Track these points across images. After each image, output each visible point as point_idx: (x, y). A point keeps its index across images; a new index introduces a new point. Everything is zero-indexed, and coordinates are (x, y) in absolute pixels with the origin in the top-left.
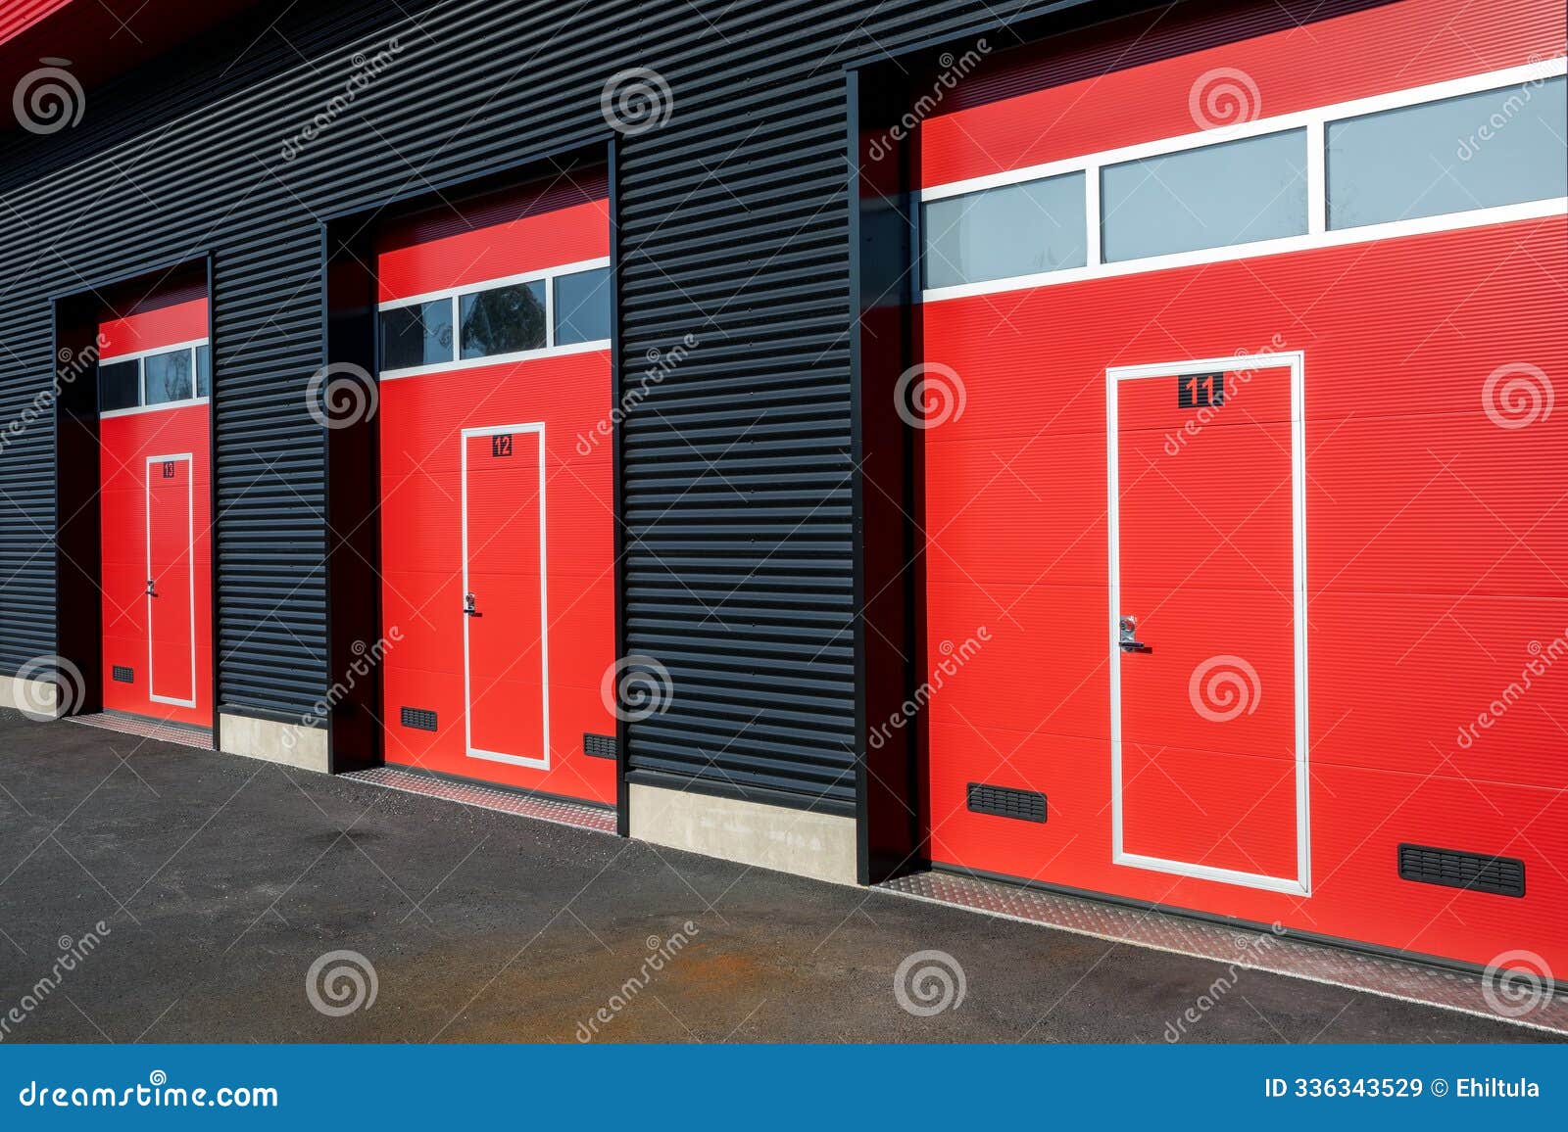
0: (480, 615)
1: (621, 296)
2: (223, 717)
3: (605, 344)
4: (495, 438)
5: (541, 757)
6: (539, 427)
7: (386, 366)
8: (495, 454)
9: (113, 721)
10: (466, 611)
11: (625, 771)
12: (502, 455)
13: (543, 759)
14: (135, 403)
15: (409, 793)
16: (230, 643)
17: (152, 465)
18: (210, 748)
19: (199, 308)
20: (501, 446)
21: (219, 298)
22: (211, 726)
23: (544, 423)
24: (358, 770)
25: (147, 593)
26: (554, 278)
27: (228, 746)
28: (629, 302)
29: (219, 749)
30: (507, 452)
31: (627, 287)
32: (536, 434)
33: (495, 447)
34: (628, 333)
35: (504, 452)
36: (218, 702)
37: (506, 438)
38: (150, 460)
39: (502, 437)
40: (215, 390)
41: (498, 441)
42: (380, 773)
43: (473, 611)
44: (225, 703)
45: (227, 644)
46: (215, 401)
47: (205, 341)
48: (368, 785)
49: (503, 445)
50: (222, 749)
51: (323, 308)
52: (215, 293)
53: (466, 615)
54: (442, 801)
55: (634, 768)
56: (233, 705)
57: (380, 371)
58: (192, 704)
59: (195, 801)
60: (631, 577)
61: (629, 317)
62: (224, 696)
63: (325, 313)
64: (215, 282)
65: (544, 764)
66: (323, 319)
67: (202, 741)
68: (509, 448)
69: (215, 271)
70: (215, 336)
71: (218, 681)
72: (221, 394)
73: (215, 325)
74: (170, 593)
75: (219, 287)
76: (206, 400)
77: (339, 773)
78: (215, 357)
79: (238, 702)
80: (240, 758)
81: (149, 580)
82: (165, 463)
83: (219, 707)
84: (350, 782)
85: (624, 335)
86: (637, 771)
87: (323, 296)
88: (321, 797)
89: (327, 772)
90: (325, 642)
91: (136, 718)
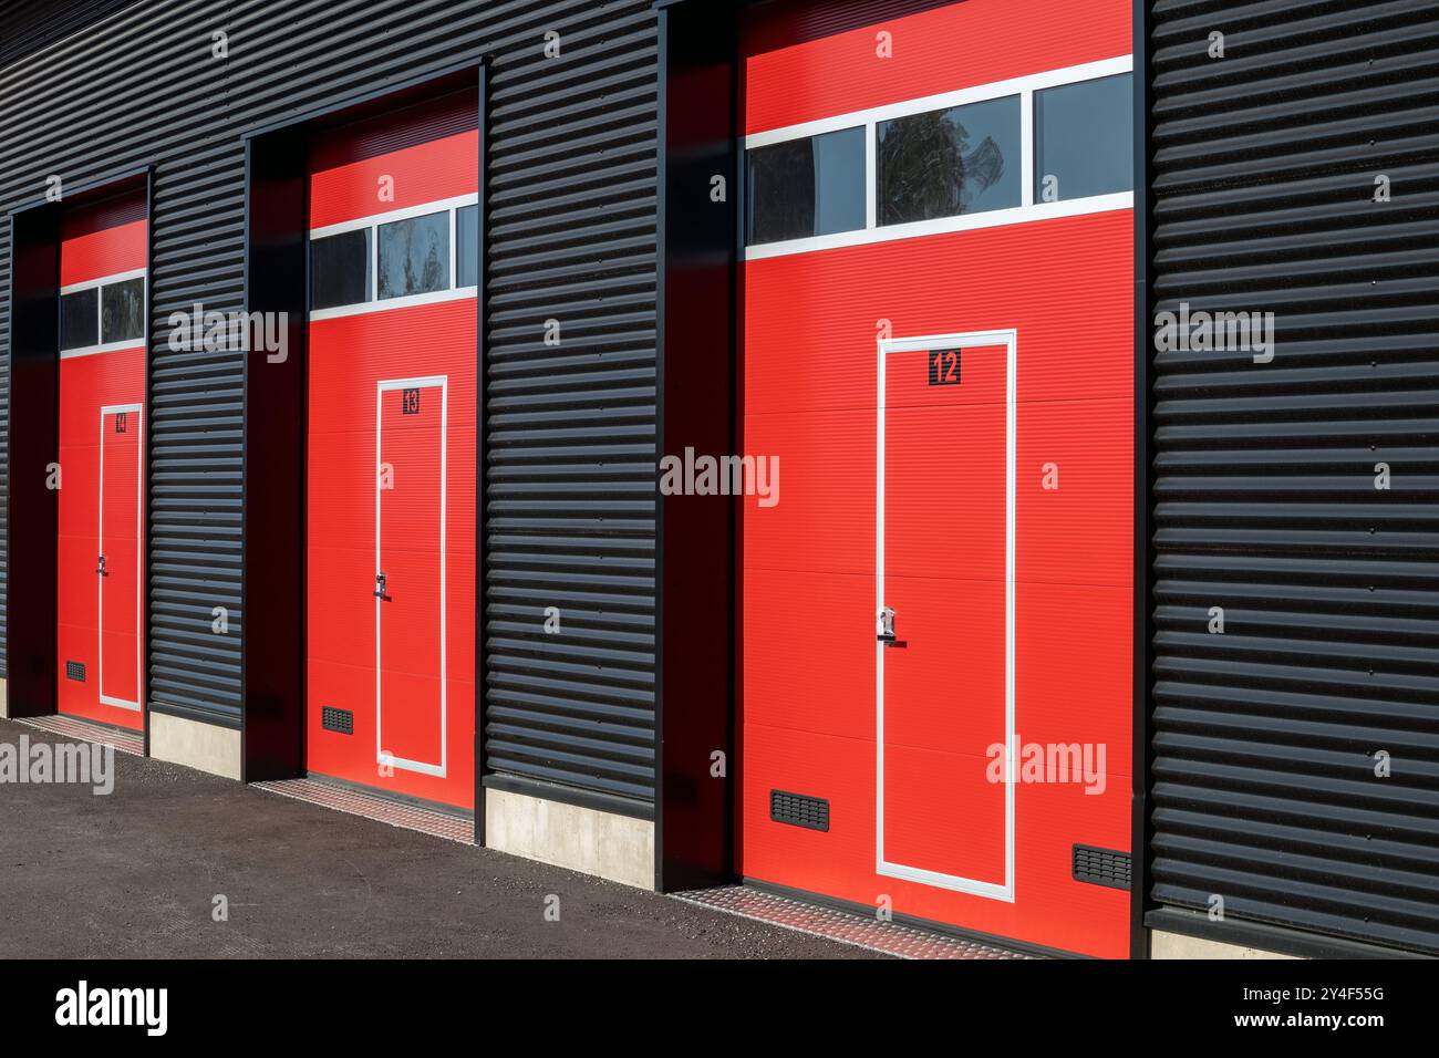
0: (903, 644)
1: (1151, 120)
2: (493, 795)
3: (1124, 200)
4: (933, 354)
5: (1001, 881)
6: (1008, 337)
7: (755, 236)
8: (933, 381)
9: (321, 791)
10: (880, 638)
11: (1145, 910)
12: (944, 382)
13: (1003, 884)
14: (360, 297)
15: (784, 930)
16: (503, 677)
17: (385, 393)
18: (470, 842)
19: (463, 147)
20: (942, 368)
21: (495, 130)
22: (473, 808)
23: (1014, 330)
24: (700, 888)
25: (376, 594)
26: (1034, 92)
27: (498, 839)
28: (1164, 130)
29: (483, 844)
30: (955, 378)
31: (1162, 106)
32: (1003, 348)
33: (933, 370)
34: (1162, 182)
35: (949, 378)
36: (484, 770)
37: (951, 355)
38: (384, 385)
39: (945, 352)
40: (487, 276)
41: (939, 359)
42: (735, 895)
43: (893, 638)
44: (493, 772)
45: (498, 679)
46: (486, 294)
47: (473, 198)
48: (719, 913)
49: (946, 366)
50: (489, 845)
51: (659, 144)
52: (489, 123)
53: (881, 645)
54: (839, 945)
55: (1160, 905)
56: (505, 776)
57: (746, 245)
58: (440, 771)
59: (455, 923)
60: (1162, 587)
61: (1164, 156)
62: (494, 762)
63: (662, 152)
64: (490, 106)
65: (1005, 892)
66: (659, 163)
67: (459, 831)
68: (957, 372)
69: (490, 90)
70: (487, 191)
71: (483, 736)
72: (495, 283)
73: (488, 174)
74: (410, 597)
75: (496, 113)
76: (471, 292)
77: (672, 892)
78: (488, 225)
79: (515, 772)
80: (516, 859)
81: (378, 573)
82: (406, 391)
83: (485, 777)
84: (690, 906)
85: (1154, 186)
86: (1165, 909)
87: (659, 125)
88: (647, 928)
89: (653, 889)
90: (653, 681)
91: (356, 789)
